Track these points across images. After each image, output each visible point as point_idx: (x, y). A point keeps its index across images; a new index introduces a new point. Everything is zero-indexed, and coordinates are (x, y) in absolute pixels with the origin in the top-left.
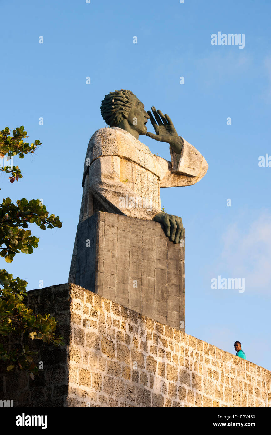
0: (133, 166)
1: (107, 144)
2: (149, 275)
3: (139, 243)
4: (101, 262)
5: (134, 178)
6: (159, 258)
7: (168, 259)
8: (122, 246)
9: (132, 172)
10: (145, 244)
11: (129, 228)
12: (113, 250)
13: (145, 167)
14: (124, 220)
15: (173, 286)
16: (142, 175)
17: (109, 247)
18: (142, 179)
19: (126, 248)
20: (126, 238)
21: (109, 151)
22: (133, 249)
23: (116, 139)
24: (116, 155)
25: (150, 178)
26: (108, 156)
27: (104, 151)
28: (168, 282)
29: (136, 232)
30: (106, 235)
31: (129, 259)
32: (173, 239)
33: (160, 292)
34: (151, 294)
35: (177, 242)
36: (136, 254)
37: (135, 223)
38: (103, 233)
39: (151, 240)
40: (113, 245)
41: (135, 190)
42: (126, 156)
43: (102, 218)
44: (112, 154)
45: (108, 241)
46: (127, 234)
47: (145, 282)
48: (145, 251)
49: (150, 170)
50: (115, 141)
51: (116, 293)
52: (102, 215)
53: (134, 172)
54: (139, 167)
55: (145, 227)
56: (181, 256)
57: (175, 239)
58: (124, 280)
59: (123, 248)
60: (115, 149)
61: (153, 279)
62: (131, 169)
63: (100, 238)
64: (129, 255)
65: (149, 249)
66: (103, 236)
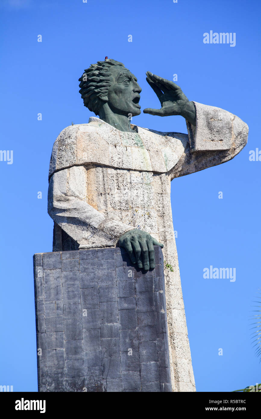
0: (105, 172)
1: (63, 153)
2: (111, 321)
3: (93, 282)
4: (41, 318)
5: (106, 187)
6: (124, 296)
7: (137, 293)
8: (68, 291)
9: (104, 180)
10: (102, 281)
11: (77, 266)
12: (58, 299)
13: (124, 167)
14: (70, 257)
15: (147, 328)
16: (120, 179)
17: (51, 298)
18: (120, 185)
19: (76, 292)
20: (75, 279)
21: (64, 163)
22: (86, 293)
23: (75, 142)
24: (73, 166)
25: (135, 179)
26: (63, 169)
27: (58, 163)
28: (138, 324)
29: (88, 268)
30: (46, 282)
31: (80, 306)
32: (141, 265)
33: (127, 340)
34: (115, 345)
35: (147, 268)
36: (89, 298)
37: (85, 257)
38: (41, 282)
39: (111, 273)
40: (57, 294)
41: (109, 203)
42: (93, 161)
43: (38, 262)
44: (68, 165)
45: (49, 289)
46: (76, 275)
47: (105, 331)
48: (102, 291)
49: (134, 169)
50: (73, 146)
51: (65, 355)
52: (39, 258)
53: (105, 179)
54: (113, 170)
55: (100, 259)
56: (155, 286)
57: (143, 265)
58: (75, 335)
59: (71, 294)
60: (72, 158)
61: (117, 325)
62: (101, 176)
63: (38, 288)
64: (79, 301)
65: (108, 288)
66: (41, 284)
